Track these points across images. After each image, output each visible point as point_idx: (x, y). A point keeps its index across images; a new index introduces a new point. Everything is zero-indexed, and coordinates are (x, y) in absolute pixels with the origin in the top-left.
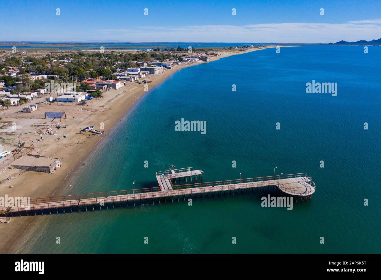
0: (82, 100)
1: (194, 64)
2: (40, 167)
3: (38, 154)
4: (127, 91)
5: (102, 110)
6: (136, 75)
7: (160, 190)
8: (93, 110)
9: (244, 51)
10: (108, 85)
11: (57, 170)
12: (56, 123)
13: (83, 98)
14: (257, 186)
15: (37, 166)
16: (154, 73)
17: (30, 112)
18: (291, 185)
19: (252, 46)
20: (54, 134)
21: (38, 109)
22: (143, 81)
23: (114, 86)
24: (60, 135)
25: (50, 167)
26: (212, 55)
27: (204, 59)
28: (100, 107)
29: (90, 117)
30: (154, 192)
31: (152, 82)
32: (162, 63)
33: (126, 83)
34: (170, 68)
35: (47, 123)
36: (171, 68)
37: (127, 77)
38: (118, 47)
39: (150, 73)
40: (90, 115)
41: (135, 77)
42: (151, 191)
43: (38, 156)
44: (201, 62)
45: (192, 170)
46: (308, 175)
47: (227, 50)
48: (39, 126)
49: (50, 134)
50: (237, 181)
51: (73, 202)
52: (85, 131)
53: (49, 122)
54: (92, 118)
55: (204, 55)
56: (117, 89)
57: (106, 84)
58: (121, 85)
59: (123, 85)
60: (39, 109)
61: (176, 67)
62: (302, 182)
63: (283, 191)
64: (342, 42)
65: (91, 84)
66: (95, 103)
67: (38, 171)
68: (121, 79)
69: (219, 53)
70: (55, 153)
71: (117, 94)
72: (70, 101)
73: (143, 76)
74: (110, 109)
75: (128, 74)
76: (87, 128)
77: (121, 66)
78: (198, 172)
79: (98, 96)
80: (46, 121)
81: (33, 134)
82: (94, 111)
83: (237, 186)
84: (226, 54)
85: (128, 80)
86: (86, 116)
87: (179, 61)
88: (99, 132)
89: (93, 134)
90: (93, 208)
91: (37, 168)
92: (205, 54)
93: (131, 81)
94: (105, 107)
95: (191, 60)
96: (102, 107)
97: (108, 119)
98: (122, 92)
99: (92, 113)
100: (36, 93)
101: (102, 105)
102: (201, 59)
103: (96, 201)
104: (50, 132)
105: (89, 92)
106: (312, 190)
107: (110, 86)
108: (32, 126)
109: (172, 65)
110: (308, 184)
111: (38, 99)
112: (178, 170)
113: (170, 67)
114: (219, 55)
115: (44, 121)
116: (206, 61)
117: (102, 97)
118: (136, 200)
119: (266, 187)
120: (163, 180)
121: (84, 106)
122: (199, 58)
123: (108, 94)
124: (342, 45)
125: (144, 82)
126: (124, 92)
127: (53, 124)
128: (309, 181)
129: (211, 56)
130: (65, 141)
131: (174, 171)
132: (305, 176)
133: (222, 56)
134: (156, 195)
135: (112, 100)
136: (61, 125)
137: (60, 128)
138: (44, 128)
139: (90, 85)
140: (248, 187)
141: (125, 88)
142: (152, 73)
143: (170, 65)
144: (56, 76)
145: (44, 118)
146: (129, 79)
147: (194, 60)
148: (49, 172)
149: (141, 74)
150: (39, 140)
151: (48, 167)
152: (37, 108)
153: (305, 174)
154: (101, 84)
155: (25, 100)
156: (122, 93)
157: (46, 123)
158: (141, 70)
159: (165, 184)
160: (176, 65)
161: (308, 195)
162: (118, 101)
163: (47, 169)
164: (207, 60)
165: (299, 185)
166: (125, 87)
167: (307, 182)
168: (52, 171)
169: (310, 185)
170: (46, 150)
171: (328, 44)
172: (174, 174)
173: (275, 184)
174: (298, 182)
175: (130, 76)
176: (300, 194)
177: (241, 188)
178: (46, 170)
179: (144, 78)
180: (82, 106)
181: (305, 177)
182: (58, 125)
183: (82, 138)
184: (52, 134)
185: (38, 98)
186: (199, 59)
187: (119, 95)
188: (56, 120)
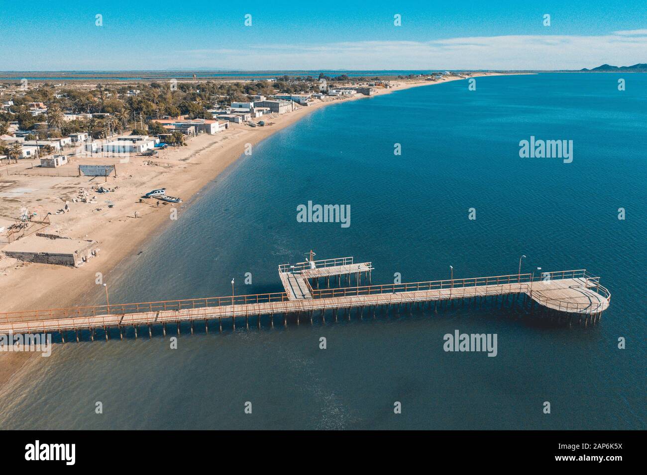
0: (148, 150)
1: (347, 99)
2: (55, 255)
3: (57, 234)
4: (229, 137)
5: (183, 164)
6: (247, 112)
7: (287, 299)
8: (166, 165)
9: (434, 80)
10: (196, 126)
11: (88, 261)
12: (97, 184)
13: (151, 146)
14: (485, 294)
15: (49, 252)
16: (277, 111)
17: (54, 167)
18: (555, 292)
19: (448, 73)
20: (91, 202)
21: (68, 161)
22: (259, 123)
23: (207, 129)
24: (103, 203)
25: (75, 254)
26: (379, 85)
27: (366, 92)
28: (179, 160)
29: (161, 176)
30: (274, 303)
31: (274, 125)
32: (293, 95)
33: (228, 125)
34: (305, 105)
35: (82, 183)
36: (308, 104)
37: (231, 116)
38: (218, 77)
39: (271, 111)
40: (162, 173)
41: (245, 116)
42: (267, 301)
43: (52, 237)
44: (360, 96)
45: (350, 263)
46: (589, 274)
47: (403, 79)
48: (66, 188)
49: (84, 201)
50: (443, 283)
51: (110, 320)
52: (150, 198)
53: (85, 181)
54: (163, 178)
55: (365, 86)
56: (212, 133)
57: (193, 125)
58: (220, 127)
59: (224, 128)
60: (71, 161)
61: (317, 104)
62: (578, 287)
63: (541, 303)
64: (605, 67)
65: (166, 124)
66: (172, 154)
67: (51, 263)
68: (220, 118)
69: (391, 83)
70: (89, 233)
71: (211, 142)
73: (259, 115)
74: (197, 164)
76: (152, 193)
77: (222, 102)
78: (364, 267)
79: (177, 143)
80: (79, 181)
81: (52, 201)
82: (170, 166)
83: (444, 293)
84: (403, 85)
85: (232, 120)
86: (154, 174)
87: (322, 94)
88: (174, 199)
89: (163, 203)
90: (150, 333)
91: (50, 258)
92: (367, 84)
93: (238, 123)
94: (188, 161)
95: (343, 93)
96: (184, 160)
97: (193, 180)
98: (220, 138)
99: (165, 169)
100: (70, 138)
101: (183, 158)
102: (359, 91)
103: (157, 317)
104: (84, 198)
105: (163, 138)
106: (603, 303)
107: (201, 129)
108: (53, 188)
109: (310, 100)
110: (591, 291)
111: (72, 148)
112: (324, 262)
113: (305, 102)
114: (391, 85)
115: (76, 180)
116: (368, 94)
117: (185, 145)
118: (237, 317)
119: (504, 295)
120: (292, 280)
121: (152, 159)
122: (356, 89)
123: (195, 142)
124: (604, 72)
125: (261, 124)
126: (224, 139)
127: (91, 186)
128: (592, 285)
129: (378, 88)
130: (111, 213)
131: (316, 263)
132: (581, 276)
133: (395, 88)
134: (278, 307)
135: (201, 150)
136: (106, 187)
137: (103, 191)
138: (75, 192)
139: (165, 127)
140: (467, 295)
141: (227, 133)
142: (275, 112)
143: (306, 100)
144: (108, 114)
145: (77, 177)
146: (234, 118)
147: (347, 93)
148: (73, 265)
149: (255, 112)
150: (62, 210)
151: (71, 256)
152: (66, 161)
153: (583, 272)
154: (185, 125)
155: (49, 149)
156: (221, 140)
157: (79, 184)
158: (256, 105)
159: (296, 288)
160: (316, 101)
161: (595, 312)
162: (213, 152)
163: (68, 259)
164: (372, 93)
165: (573, 293)
166: (227, 131)
167: (589, 288)
168: (78, 262)
169: (596, 294)
170: (73, 228)
171: (581, 71)
172: (315, 271)
173: (522, 291)
174: (570, 287)
175: (235, 113)
176: (579, 310)
177: (452, 296)
178: (67, 260)
179: (260, 118)
180: (147, 158)
181: (583, 279)
182: (99, 186)
183: (144, 209)
184: (88, 201)
185: (73, 146)
186: (356, 92)
187: (215, 143)
188: (97, 179)
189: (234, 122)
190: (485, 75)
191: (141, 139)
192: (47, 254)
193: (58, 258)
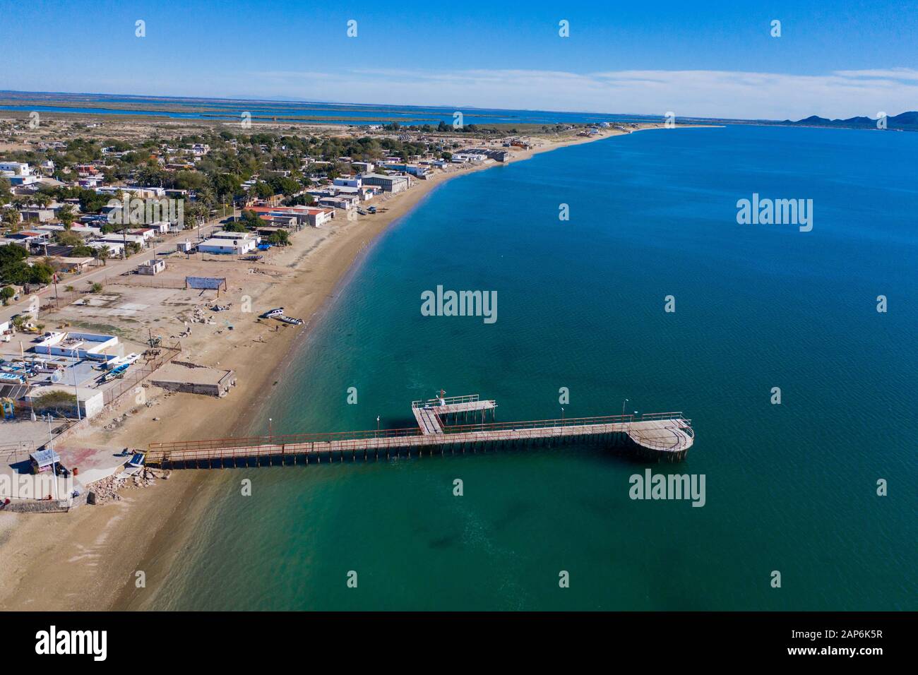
0: (250, 251)
1: (475, 168)
2: (200, 386)
3: (188, 361)
4: (337, 232)
5: (292, 273)
6: (354, 194)
7: (421, 434)
8: (274, 273)
9: (588, 136)
10: (298, 217)
11: (229, 391)
12: (209, 300)
13: (252, 246)
15: (195, 383)
16: (390, 190)
17: (153, 275)
18: (651, 432)
19: (608, 124)
20: (211, 323)
21: (166, 267)
22: (370, 209)
23: (311, 220)
24: (221, 324)
25: (219, 385)
26: (516, 145)
27: (498, 156)
28: (287, 266)
29: (271, 289)
30: (411, 437)
31: (387, 212)
32: (408, 165)
33: (334, 214)
34: (423, 178)
35: (192, 298)
36: (427, 177)
37: (336, 200)
39: (383, 190)
40: (272, 284)
41: (353, 200)
42: (405, 435)
43: (191, 366)
44: (491, 162)
45: (476, 400)
46: (684, 416)
47: (549, 133)
48: (178, 305)
49: (203, 321)
50: (556, 422)
51: (274, 449)
52: (268, 318)
53: (193, 295)
54: (276, 291)
55: (497, 145)
56: (317, 226)
57: (294, 216)
58: (325, 217)
59: (330, 218)
60: (169, 267)
61: (438, 175)
62: (672, 428)
63: (636, 441)
64: (814, 120)
65: (263, 214)
66: (278, 258)
67: (196, 393)
68: (323, 202)
69: (533, 141)
70: (220, 360)
71: (317, 239)
72: (227, 252)
73: (369, 197)
74: (308, 272)
75: (338, 193)
76: (271, 312)
77: (319, 171)
78: (488, 405)
79: (281, 242)
80: (188, 296)
81: (171, 322)
82: (278, 275)
83: (557, 431)
84: (545, 144)
85: (338, 205)
86: (264, 286)
87: (443, 159)
88: (293, 321)
89: (283, 325)
90: (307, 460)
91: (196, 388)
92: (501, 142)
93: (345, 209)
94: (297, 268)
95: (470, 159)
96: (292, 266)
97: (308, 294)
98: (327, 233)
99: (274, 279)
100: (153, 230)
101: (291, 263)
102: (491, 155)
103: (313, 448)
104: (201, 318)
105: (262, 233)
106: (688, 442)
107: (303, 221)
108: (164, 304)
109: (429, 171)
110: (682, 432)
111: (158, 244)
112: (452, 399)
113: (424, 174)
114: (532, 145)
115: (185, 294)
116: (502, 161)
117: (290, 244)
118: (381, 448)
119: (608, 434)
120: (425, 416)
121: (257, 265)
122: (487, 154)
123: (301, 238)
124: (812, 127)
125: (372, 211)
126: (331, 234)
127: (205, 302)
128: (685, 426)
129: (515, 150)
130: (233, 337)
131: (445, 400)
132: (678, 418)
133: (537, 150)
134: (415, 441)
135: (308, 251)
136: (221, 304)
137: (218, 310)
138: (190, 310)
139: (262, 217)
140: (575, 433)
141: (333, 225)
142: (387, 190)
143: (424, 172)
144: (186, 191)
145: (184, 289)
146: (339, 203)
147: (475, 159)
148: (217, 395)
149: (364, 192)
150: (185, 333)
151: (216, 387)
152: (164, 267)
153: (679, 414)
154: (285, 215)
155: (136, 247)
156: (328, 236)
157: (190, 299)
158: (366, 182)
159: (428, 423)
160: (437, 171)
161: (679, 450)
162: (322, 254)
163: (213, 389)
164: (505, 159)
165: (666, 433)
166: (333, 222)
167: (681, 429)
168: (222, 393)
169: (686, 434)
170: (201, 353)
171: (782, 123)
172: (445, 407)
173: (623, 430)
174: (665, 428)
175: (341, 195)
176: (665, 449)
177: (563, 434)
178: (211, 391)
179: (369, 201)
180: (251, 264)
181: (679, 420)
182: (214, 303)
183: (265, 331)
184: (206, 321)
185: (159, 242)
186: (486, 157)
187: (322, 240)
188: (208, 293)
189: (339, 207)
190: (656, 128)
191: (240, 238)
192: (192, 385)
193: (202, 388)
